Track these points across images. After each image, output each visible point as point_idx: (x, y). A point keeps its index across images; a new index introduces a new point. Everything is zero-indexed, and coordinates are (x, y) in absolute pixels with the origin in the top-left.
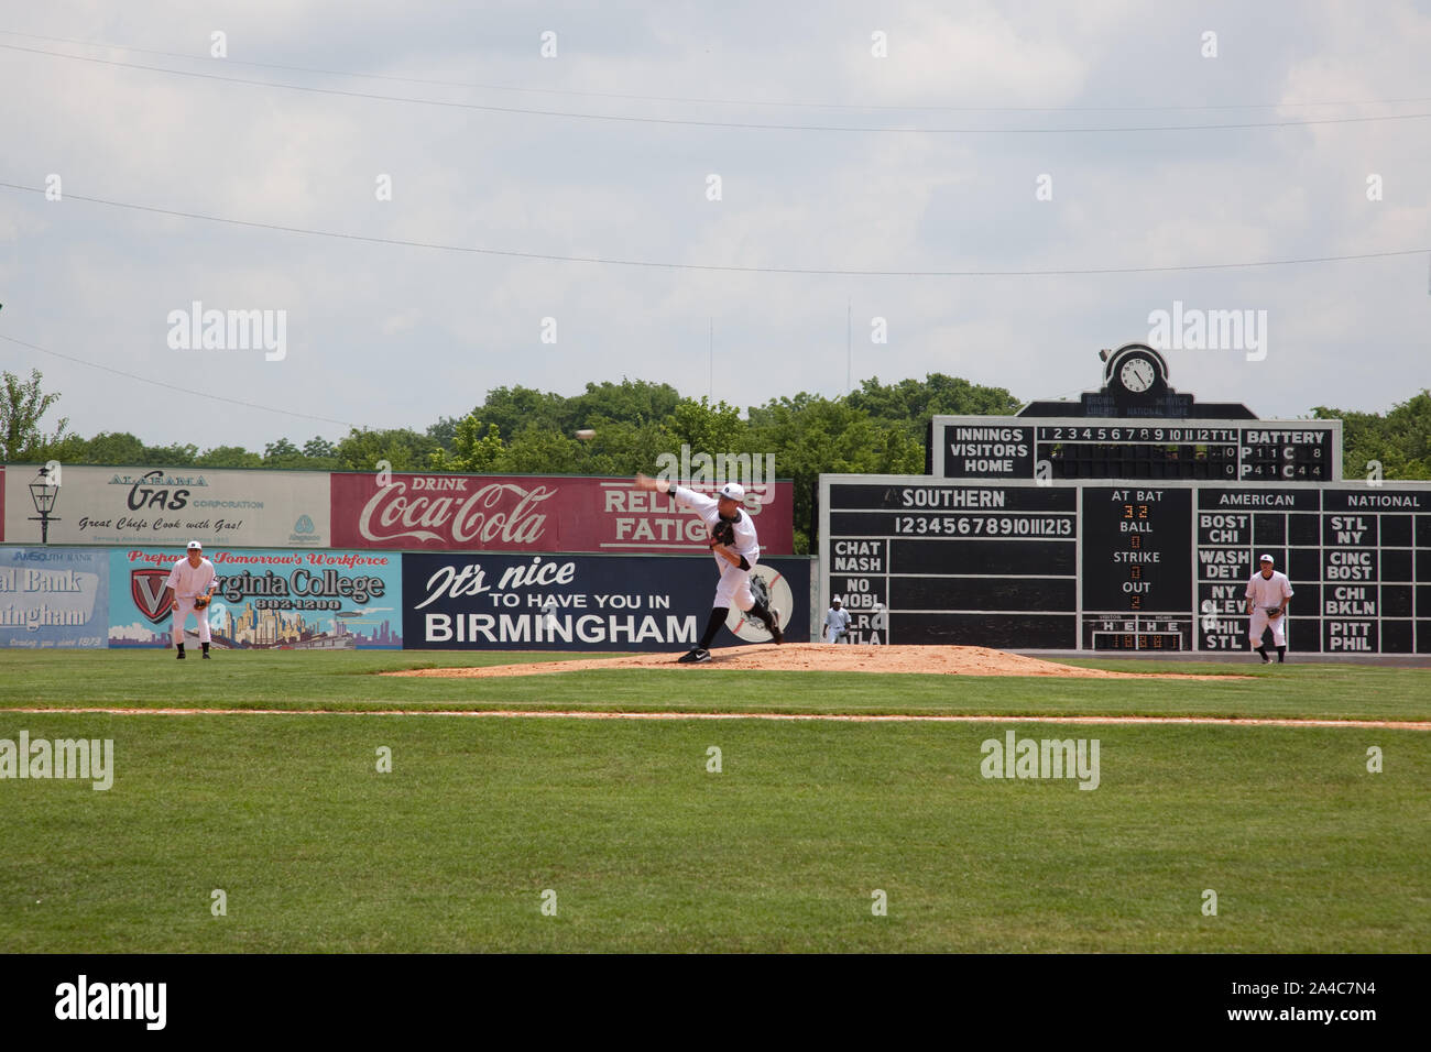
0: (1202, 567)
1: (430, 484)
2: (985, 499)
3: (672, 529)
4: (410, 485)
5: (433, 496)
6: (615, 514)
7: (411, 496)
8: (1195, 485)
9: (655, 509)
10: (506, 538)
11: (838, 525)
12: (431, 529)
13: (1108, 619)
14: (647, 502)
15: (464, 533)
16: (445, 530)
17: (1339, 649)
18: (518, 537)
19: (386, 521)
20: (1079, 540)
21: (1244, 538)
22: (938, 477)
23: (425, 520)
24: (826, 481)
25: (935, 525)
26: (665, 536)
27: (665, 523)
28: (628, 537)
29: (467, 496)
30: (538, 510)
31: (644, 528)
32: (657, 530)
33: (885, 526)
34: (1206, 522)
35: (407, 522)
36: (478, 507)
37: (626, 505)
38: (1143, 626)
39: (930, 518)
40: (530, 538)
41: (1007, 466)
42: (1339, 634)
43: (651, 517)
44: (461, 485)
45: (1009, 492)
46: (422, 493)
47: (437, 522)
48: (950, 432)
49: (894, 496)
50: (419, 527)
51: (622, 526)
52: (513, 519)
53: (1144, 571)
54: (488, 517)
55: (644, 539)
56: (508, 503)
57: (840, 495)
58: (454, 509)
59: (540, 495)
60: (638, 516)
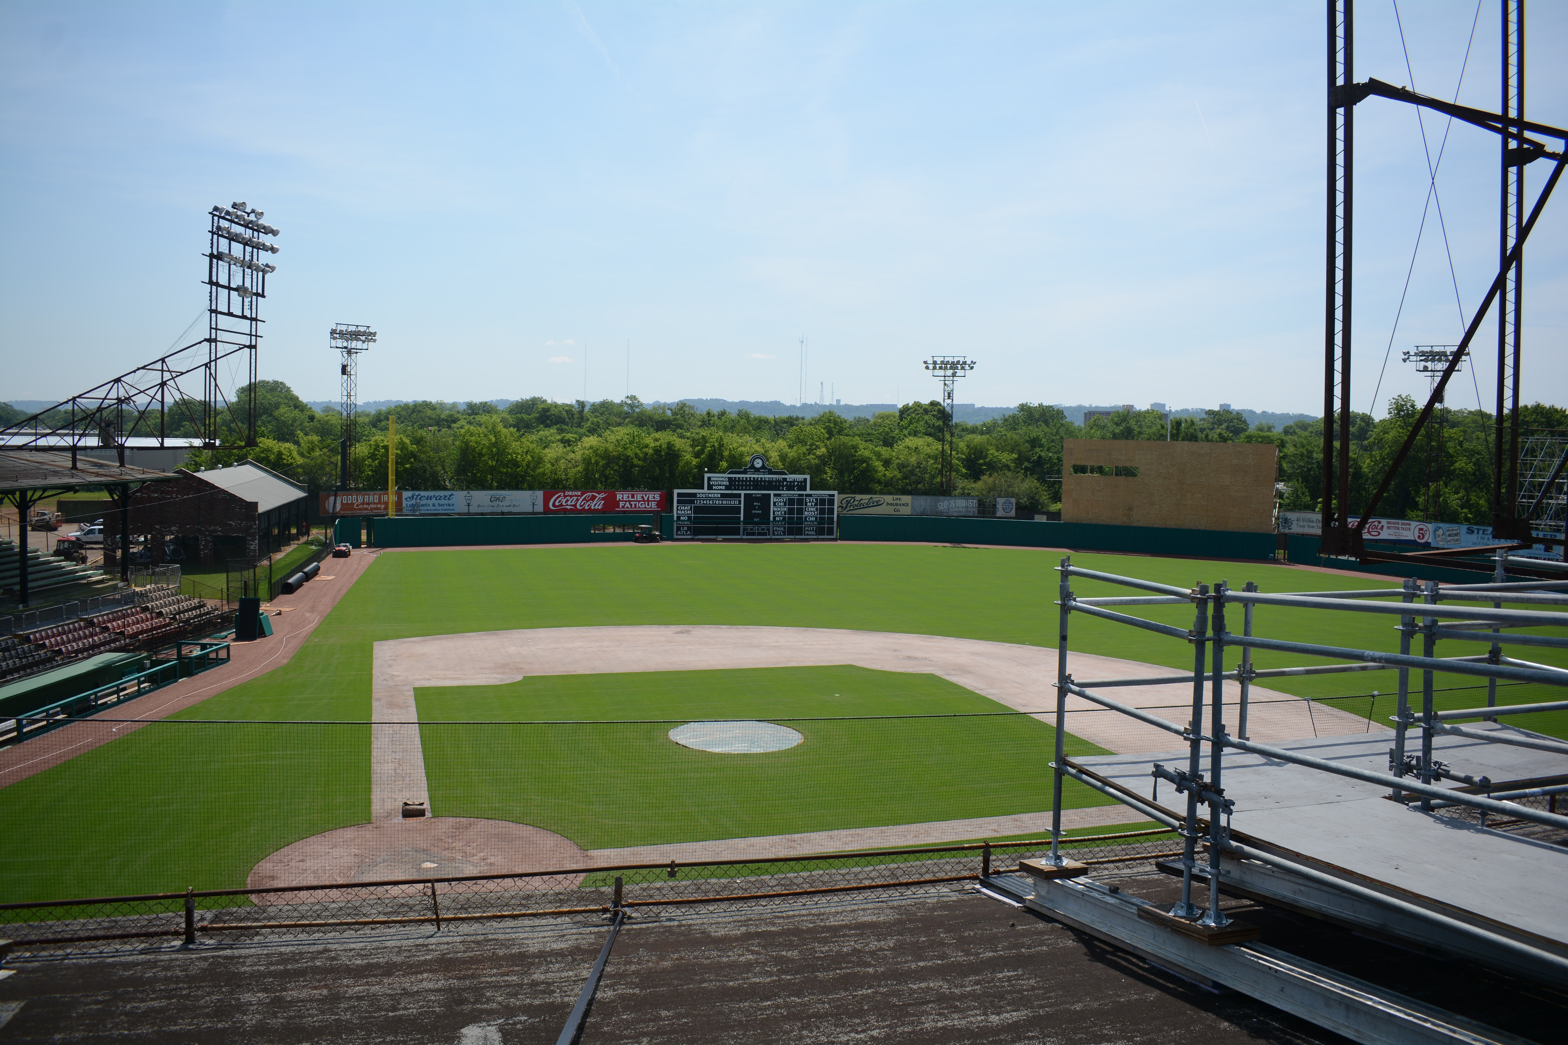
0: (774, 512)
1: (570, 493)
2: (716, 495)
3: (635, 505)
4: (564, 493)
5: (571, 496)
6: (620, 500)
7: (565, 496)
8: (772, 493)
9: (630, 499)
10: (593, 508)
11: (679, 502)
12: (571, 505)
13: (749, 527)
14: (628, 497)
15: (581, 506)
16: (575, 505)
17: (807, 535)
18: (596, 507)
19: (557, 504)
20: (742, 505)
21: (785, 505)
22: (705, 490)
23: (569, 503)
24: (676, 491)
25: (705, 502)
26: (633, 506)
27: (633, 503)
28: (623, 507)
29: (581, 496)
30: (602, 500)
31: (628, 504)
32: (631, 505)
33: (692, 502)
34: (775, 500)
35: (564, 504)
36: (584, 499)
37: (623, 498)
38: (758, 530)
39: (703, 500)
40: (600, 507)
41: (723, 488)
42: (808, 530)
43: (630, 502)
44: (579, 493)
45: (721, 494)
46: (568, 496)
47: (573, 503)
48: (709, 479)
49: (694, 495)
50: (567, 505)
51: (621, 504)
52: (595, 502)
53: (757, 515)
54: (587, 502)
55: (627, 507)
56: (593, 498)
57: (679, 495)
58: (577, 500)
59: (602, 495)
60: (626, 501)
